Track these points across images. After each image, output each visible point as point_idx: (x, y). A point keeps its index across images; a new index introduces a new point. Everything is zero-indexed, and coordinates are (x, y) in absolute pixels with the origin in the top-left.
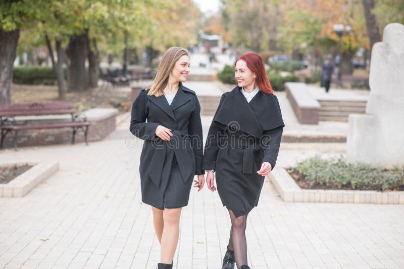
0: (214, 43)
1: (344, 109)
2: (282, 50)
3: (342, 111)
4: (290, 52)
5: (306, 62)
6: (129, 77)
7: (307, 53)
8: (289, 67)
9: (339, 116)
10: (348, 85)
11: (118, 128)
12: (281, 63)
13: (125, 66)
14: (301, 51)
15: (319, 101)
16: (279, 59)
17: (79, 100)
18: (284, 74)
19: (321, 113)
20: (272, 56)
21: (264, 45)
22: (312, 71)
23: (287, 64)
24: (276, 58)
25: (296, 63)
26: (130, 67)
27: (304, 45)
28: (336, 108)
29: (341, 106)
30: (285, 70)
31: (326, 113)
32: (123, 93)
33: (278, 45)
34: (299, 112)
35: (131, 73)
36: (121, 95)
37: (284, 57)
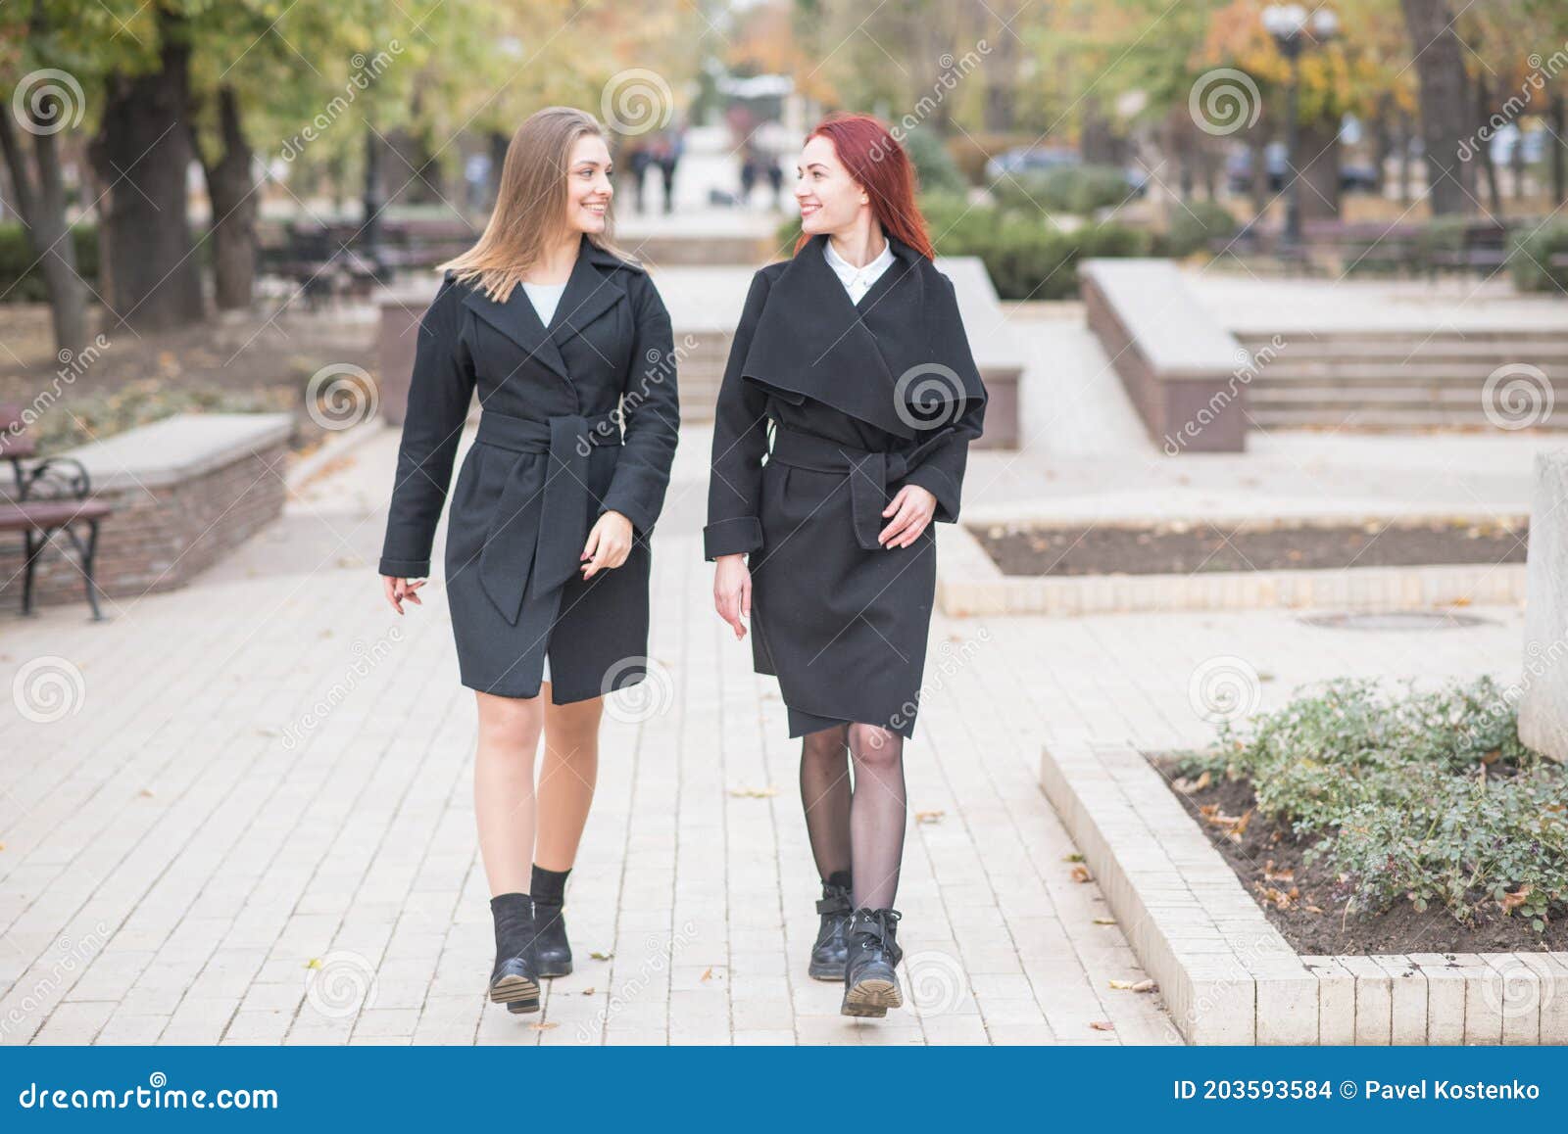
0: (768, 109)
1: (1348, 371)
2: (1039, 127)
3: (1343, 383)
4: (1074, 133)
5: (1136, 175)
6: (390, 255)
7: (1140, 136)
8: (1077, 197)
9: (1330, 405)
10: (1333, 261)
11: (291, 509)
12: (1039, 179)
13: (371, 209)
14: (1119, 129)
15: (1242, 339)
16: (1032, 163)
17: (149, 370)
18: (1066, 225)
19: (1255, 395)
20: (1001, 151)
21: (968, 110)
22: (1168, 208)
23: (1067, 180)
24: (1017, 159)
25: (1101, 175)
26: (394, 215)
27: (1131, 104)
28: (1317, 370)
29: (1337, 360)
30: (1063, 207)
31: (1271, 395)
32: (353, 328)
33: (1022, 108)
34: (1157, 396)
35: (399, 237)
36: (342, 341)
37: (1050, 153)
